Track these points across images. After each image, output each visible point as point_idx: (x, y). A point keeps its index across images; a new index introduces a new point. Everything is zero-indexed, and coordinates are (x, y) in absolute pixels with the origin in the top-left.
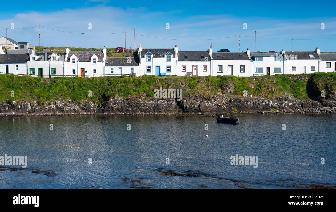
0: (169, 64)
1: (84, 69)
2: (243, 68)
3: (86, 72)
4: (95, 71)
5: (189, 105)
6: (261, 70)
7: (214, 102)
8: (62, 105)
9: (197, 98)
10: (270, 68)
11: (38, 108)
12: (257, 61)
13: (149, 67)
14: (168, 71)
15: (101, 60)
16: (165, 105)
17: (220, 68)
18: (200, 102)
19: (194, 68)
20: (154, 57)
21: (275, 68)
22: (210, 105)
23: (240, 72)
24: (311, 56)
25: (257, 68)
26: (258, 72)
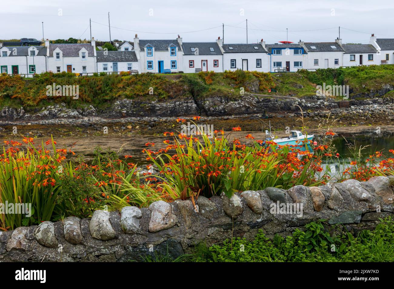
0: (174, 58)
1: (71, 65)
2: (259, 63)
3: (74, 69)
4: (84, 68)
5: (212, 107)
6: (279, 64)
7: (242, 102)
8: (57, 111)
9: (221, 99)
10: (289, 62)
11: (26, 115)
12: (275, 53)
13: (150, 63)
14: (173, 67)
15: (91, 55)
16: (185, 108)
17: (233, 63)
18: (225, 102)
19: (203, 62)
20: (156, 50)
21: (295, 63)
22: (238, 106)
23: (257, 67)
24: (333, 47)
25: (274, 63)
26: (276, 67)
